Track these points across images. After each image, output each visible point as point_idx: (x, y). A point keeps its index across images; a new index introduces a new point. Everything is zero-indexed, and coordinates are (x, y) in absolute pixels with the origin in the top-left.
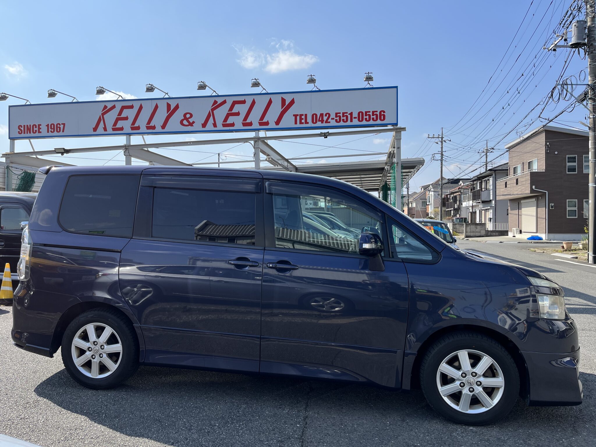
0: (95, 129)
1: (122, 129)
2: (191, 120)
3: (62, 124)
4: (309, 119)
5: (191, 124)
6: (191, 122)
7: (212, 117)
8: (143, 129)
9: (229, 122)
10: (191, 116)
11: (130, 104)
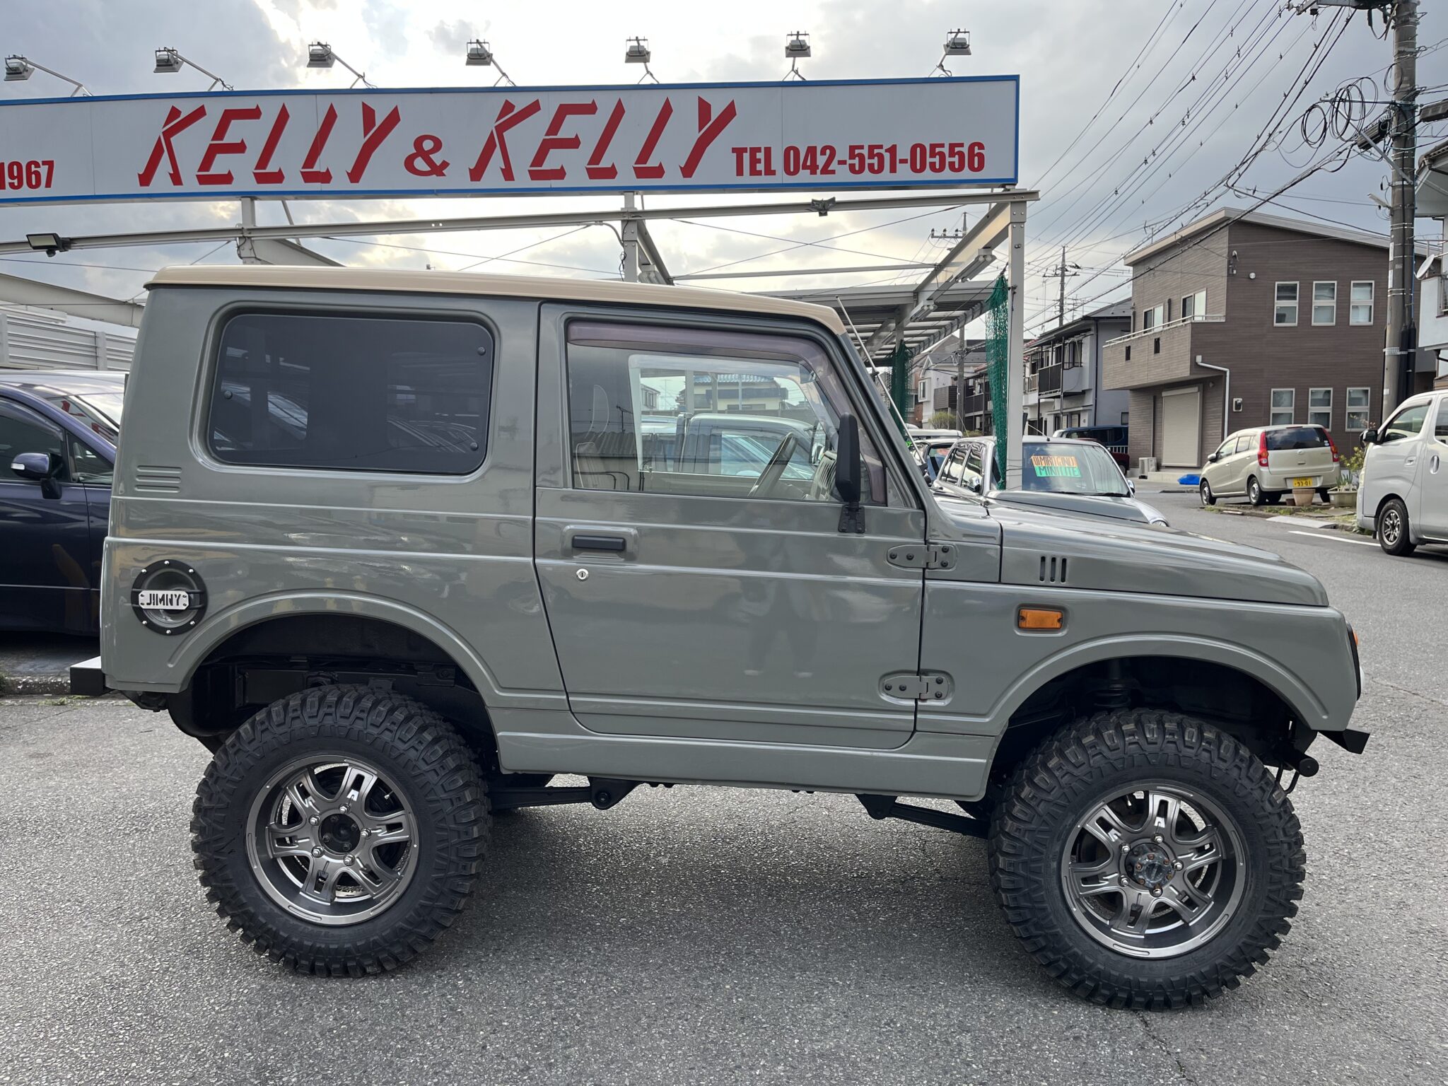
0: (145, 179)
1: (227, 178)
2: (437, 158)
3: (44, 163)
4: (777, 162)
5: (438, 170)
6: (438, 164)
7: (498, 150)
8: (293, 180)
9: (547, 166)
10: (438, 145)
11: (249, 104)
